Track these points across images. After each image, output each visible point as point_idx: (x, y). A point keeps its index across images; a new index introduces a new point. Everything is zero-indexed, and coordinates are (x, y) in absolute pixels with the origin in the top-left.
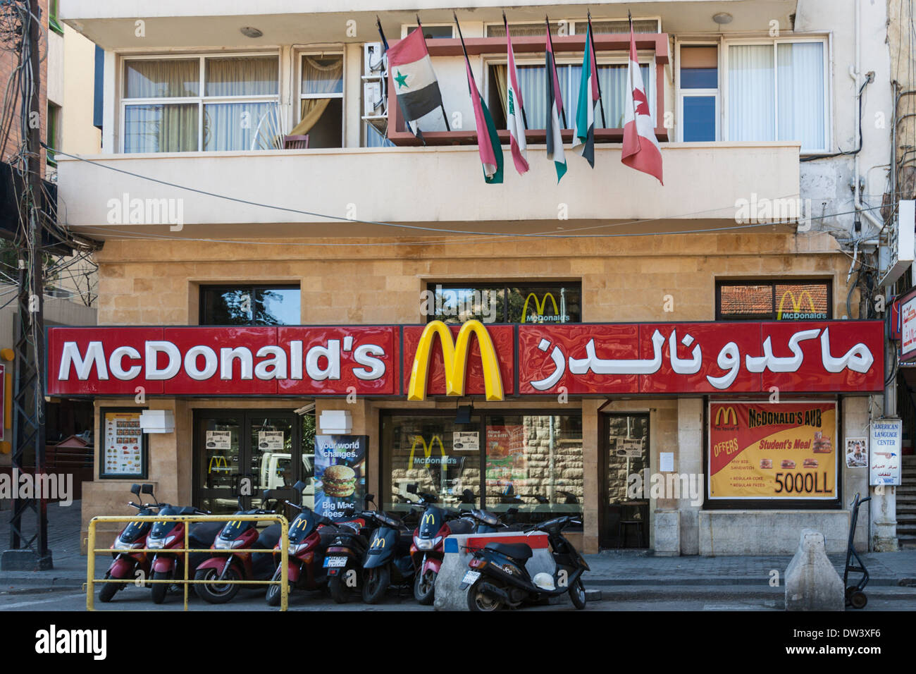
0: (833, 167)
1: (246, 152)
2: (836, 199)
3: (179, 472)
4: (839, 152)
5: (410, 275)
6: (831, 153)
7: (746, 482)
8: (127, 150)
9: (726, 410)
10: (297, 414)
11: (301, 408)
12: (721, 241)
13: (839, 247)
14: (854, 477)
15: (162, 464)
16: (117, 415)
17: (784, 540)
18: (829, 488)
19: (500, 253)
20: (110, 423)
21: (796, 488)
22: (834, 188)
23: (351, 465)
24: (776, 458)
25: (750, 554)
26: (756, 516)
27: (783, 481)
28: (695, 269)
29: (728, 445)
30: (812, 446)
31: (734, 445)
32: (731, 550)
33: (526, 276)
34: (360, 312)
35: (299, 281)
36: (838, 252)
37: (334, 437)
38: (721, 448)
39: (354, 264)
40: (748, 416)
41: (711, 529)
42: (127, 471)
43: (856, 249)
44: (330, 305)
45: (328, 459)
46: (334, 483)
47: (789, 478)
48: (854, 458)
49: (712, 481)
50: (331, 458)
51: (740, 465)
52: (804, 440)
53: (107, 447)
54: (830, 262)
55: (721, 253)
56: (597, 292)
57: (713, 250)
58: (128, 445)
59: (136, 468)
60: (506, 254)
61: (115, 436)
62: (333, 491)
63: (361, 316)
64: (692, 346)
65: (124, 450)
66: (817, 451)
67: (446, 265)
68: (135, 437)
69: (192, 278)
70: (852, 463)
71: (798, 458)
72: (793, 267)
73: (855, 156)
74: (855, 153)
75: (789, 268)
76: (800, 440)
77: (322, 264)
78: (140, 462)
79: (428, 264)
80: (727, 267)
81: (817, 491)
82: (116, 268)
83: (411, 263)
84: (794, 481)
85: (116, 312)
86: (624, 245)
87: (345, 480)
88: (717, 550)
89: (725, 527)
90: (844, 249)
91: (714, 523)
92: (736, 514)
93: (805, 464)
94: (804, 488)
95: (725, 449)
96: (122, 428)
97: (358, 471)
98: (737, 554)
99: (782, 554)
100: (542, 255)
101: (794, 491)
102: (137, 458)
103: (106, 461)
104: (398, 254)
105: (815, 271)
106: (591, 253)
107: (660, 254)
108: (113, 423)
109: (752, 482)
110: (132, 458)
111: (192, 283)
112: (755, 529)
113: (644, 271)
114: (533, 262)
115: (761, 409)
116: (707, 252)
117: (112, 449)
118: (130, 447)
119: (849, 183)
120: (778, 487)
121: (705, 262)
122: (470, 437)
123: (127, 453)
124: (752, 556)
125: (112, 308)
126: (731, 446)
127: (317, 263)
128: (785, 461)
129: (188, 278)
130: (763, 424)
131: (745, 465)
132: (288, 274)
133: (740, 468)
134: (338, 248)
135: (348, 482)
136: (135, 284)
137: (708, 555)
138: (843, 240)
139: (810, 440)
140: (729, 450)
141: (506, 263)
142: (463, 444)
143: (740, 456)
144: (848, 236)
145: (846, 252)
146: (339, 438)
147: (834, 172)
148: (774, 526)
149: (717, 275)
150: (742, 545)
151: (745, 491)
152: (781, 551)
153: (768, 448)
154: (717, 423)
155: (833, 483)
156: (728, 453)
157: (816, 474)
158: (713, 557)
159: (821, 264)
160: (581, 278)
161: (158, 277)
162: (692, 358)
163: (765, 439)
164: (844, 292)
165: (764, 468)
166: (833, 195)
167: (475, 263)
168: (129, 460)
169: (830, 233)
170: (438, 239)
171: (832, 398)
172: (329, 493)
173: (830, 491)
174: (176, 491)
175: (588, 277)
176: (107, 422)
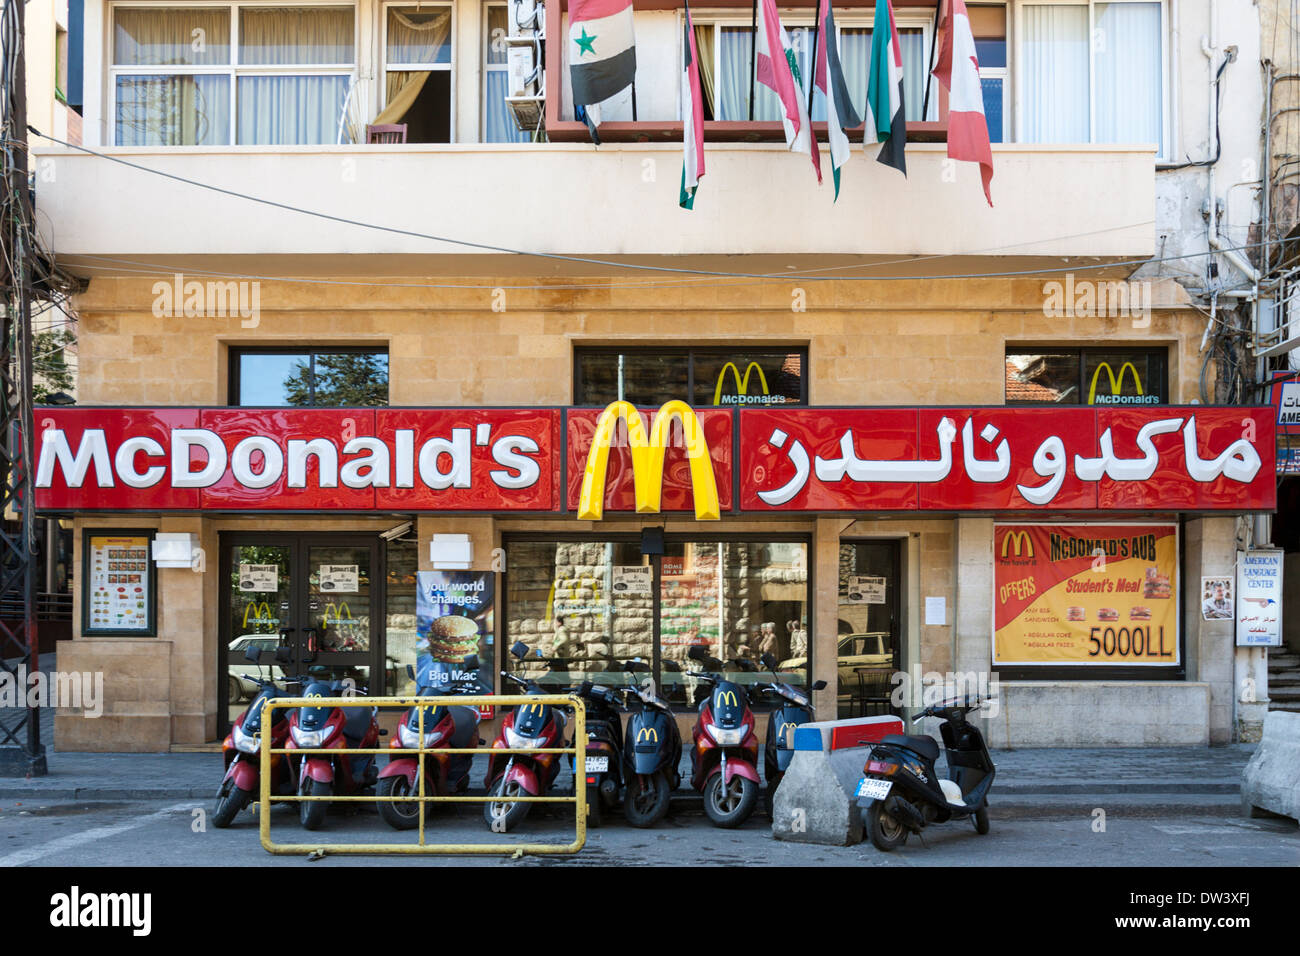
0: (1176, 184)
1: (301, 148)
2: (1181, 230)
3: (205, 625)
4: (1187, 162)
5: (555, 334)
6: (1176, 164)
7: (1047, 641)
8: (119, 142)
9: (1017, 535)
10: (385, 539)
11: (390, 530)
12: (1017, 288)
13: (1189, 300)
14: (1212, 633)
15: (179, 614)
16: (109, 541)
17: (1112, 724)
18: (1166, 649)
19: (693, 302)
20: (98, 553)
21: (1120, 650)
22: (1177, 214)
23: (471, 615)
24: (1090, 605)
25: (1063, 745)
26: (1073, 690)
27: (1101, 639)
28: (976, 329)
29: (1021, 586)
30: (1143, 588)
31: (1029, 587)
32: (1036, 739)
33: (727, 338)
34: (480, 389)
35: (388, 341)
36: (1188, 307)
37: (447, 573)
38: (1011, 591)
39: (471, 317)
40: (1050, 544)
41: (1007, 708)
42: (125, 625)
43: (1214, 303)
44: (434, 377)
45: (438, 607)
46: (447, 641)
47: (1110, 635)
48: (1214, 607)
49: (998, 640)
50: (441, 605)
51: (1039, 615)
52: (1131, 580)
53: (94, 588)
54: (1172, 321)
55: (1018, 306)
56: (833, 361)
57: (1007, 302)
58: (126, 586)
59: (138, 620)
60: (701, 304)
61: (106, 571)
62: (444, 654)
63: (482, 394)
64: (997, 441)
65: (119, 593)
66: (1149, 595)
67: (609, 319)
68: (136, 573)
69: (224, 336)
70: (1212, 614)
71: (1122, 605)
72: (1118, 328)
73: (1210, 169)
74: (1210, 164)
75: (1113, 329)
76: (1125, 580)
77: (422, 316)
78: (145, 611)
79: (582, 318)
80: (1023, 328)
81: (1149, 654)
82: (105, 319)
83: (557, 316)
84: (1117, 639)
85: (106, 385)
86: (875, 293)
87: (463, 638)
88: (1015, 740)
89: (1027, 706)
90: (1195, 303)
91: (1011, 701)
92: (1043, 688)
93: (1132, 615)
94: (1131, 650)
95: (1016, 592)
96: (117, 560)
97: (482, 624)
98: (1045, 745)
99: (1111, 745)
100: (756, 307)
101: (1117, 654)
102: (140, 606)
103: (92, 610)
104: (539, 302)
105: (1151, 334)
106: (828, 304)
107: (927, 308)
108: (102, 554)
109: (1054, 640)
110: (132, 605)
111: (222, 342)
112: (1071, 709)
113: (902, 331)
114: (739, 316)
115: (1068, 534)
116: (997, 305)
117: (102, 592)
118: (129, 589)
119: (1200, 207)
120: (1094, 647)
121: (991, 320)
122: (638, 574)
123: (126, 597)
124: (1066, 748)
125: (99, 379)
126: (1025, 588)
127: (414, 315)
128: (1104, 610)
129: (217, 335)
130: (1071, 556)
131: (1046, 615)
132: (370, 330)
133: (1038, 620)
134: (450, 292)
135: (468, 641)
136: (135, 343)
137: (1002, 746)
138: (1195, 290)
139: (1140, 580)
140: (1022, 593)
141: (699, 317)
142: (628, 584)
143: (1039, 603)
144: (1201, 284)
145: (1199, 307)
146: (454, 575)
147: (1178, 191)
148: (1098, 704)
149: (1008, 339)
150: (1052, 733)
151: (1045, 653)
152: (1109, 742)
153: (1079, 591)
154: (1004, 554)
155: (1172, 643)
156: (1021, 598)
157: (1148, 629)
158: (1010, 750)
159: (1160, 324)
160: (809, 341)
161: (171, 334)
162: (995, 458)
163: (1074, 578)
164: (1192, 365)
165: (1072, 620)
166: (1177, 225)
167: (652, 317)
168: (128, 608)
169: (1176, 279)
170: (599, 282)
171: (1171, 518)
172: (439, 657)
173: (1169, 654)
174: (199, 654)
175: (820, 340)
176: (94, 550)
